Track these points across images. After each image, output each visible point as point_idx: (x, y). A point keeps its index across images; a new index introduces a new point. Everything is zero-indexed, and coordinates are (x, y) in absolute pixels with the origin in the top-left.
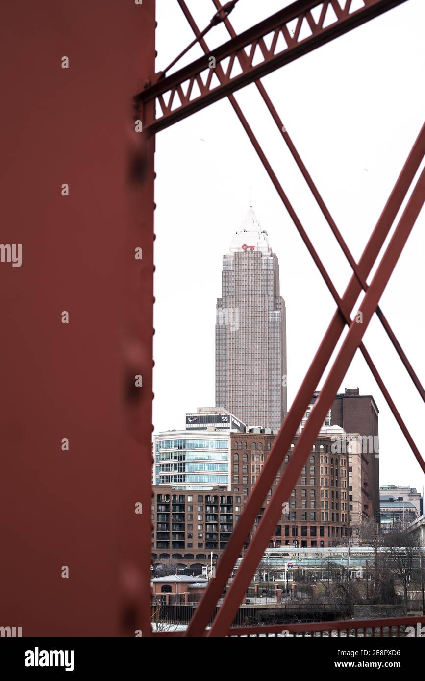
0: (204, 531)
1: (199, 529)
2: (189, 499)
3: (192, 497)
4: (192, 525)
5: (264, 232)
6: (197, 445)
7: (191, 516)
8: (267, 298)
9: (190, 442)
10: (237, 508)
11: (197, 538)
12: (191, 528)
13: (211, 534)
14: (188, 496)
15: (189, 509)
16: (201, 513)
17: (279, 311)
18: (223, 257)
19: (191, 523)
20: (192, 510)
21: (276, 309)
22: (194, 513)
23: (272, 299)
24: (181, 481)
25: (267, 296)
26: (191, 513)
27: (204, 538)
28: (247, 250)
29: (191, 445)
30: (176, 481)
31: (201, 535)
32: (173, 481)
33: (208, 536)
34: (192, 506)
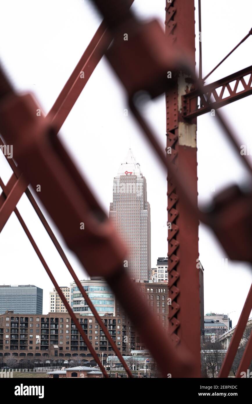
0: (99, 340)
1: (96, 339)
2: (90, 321)
3: (91, 320)
4: (92, 336)
5: (138, 164)
6: (95, 289)
7: (91, 331)
8: (139, 202)
9: (91, 287)
10: (118, 327)
11: (95, 344)
12: (91, 338)
13: (103, 342)
14: (90, 319)
15: (90, 327)
16: (97, 330)
17: (146, 210)
18: (113, 178)
19: (91, 335)
20: (91, 328)
21: (145, 209)
22: (93, 329)
23: (142, 203)
24: (86, 310)
25: (139, 201)
26: (91, 329)
27: (99, 345)
28: (128, 174)
29: (92, 289)
30: (83, 310)
31: (97, 343)
32: (81, 310)
33: (101, 343)
34: (92, 325)
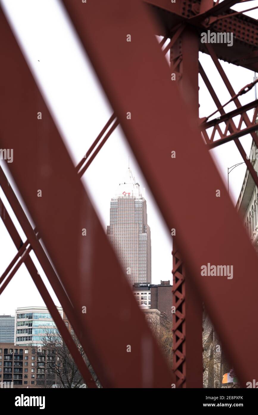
0: (36, 373)
1: (32, 371)
2: (26, 352)
3: (28, 351)
4: (27, 369)
5: (137, 184)
6: (40, 317)
7: (27, 363)
8: (138, 225)
9: (35, 315)
10: (58, 358)
11: (31, 378)
12: (27, 371)
13: (41, 375)
14: (26, 350)
15: (26, 358)
16: (33, 361)
17: (145, 234)
18: (111, 200)
19: (26, 367)
20: (27, 359)
21: (144, 232)
22: (29, 361)
23: (141, 226)
24: (29, 340)
25: (138, 224)
26: (27, 361)
27: (36, 378)
28: (126, 195)
29: (36, 316)
30: (27, 340)
31: (34, 376)
32: (25, 340)
33: (39, 377)
34: (28, 356)
